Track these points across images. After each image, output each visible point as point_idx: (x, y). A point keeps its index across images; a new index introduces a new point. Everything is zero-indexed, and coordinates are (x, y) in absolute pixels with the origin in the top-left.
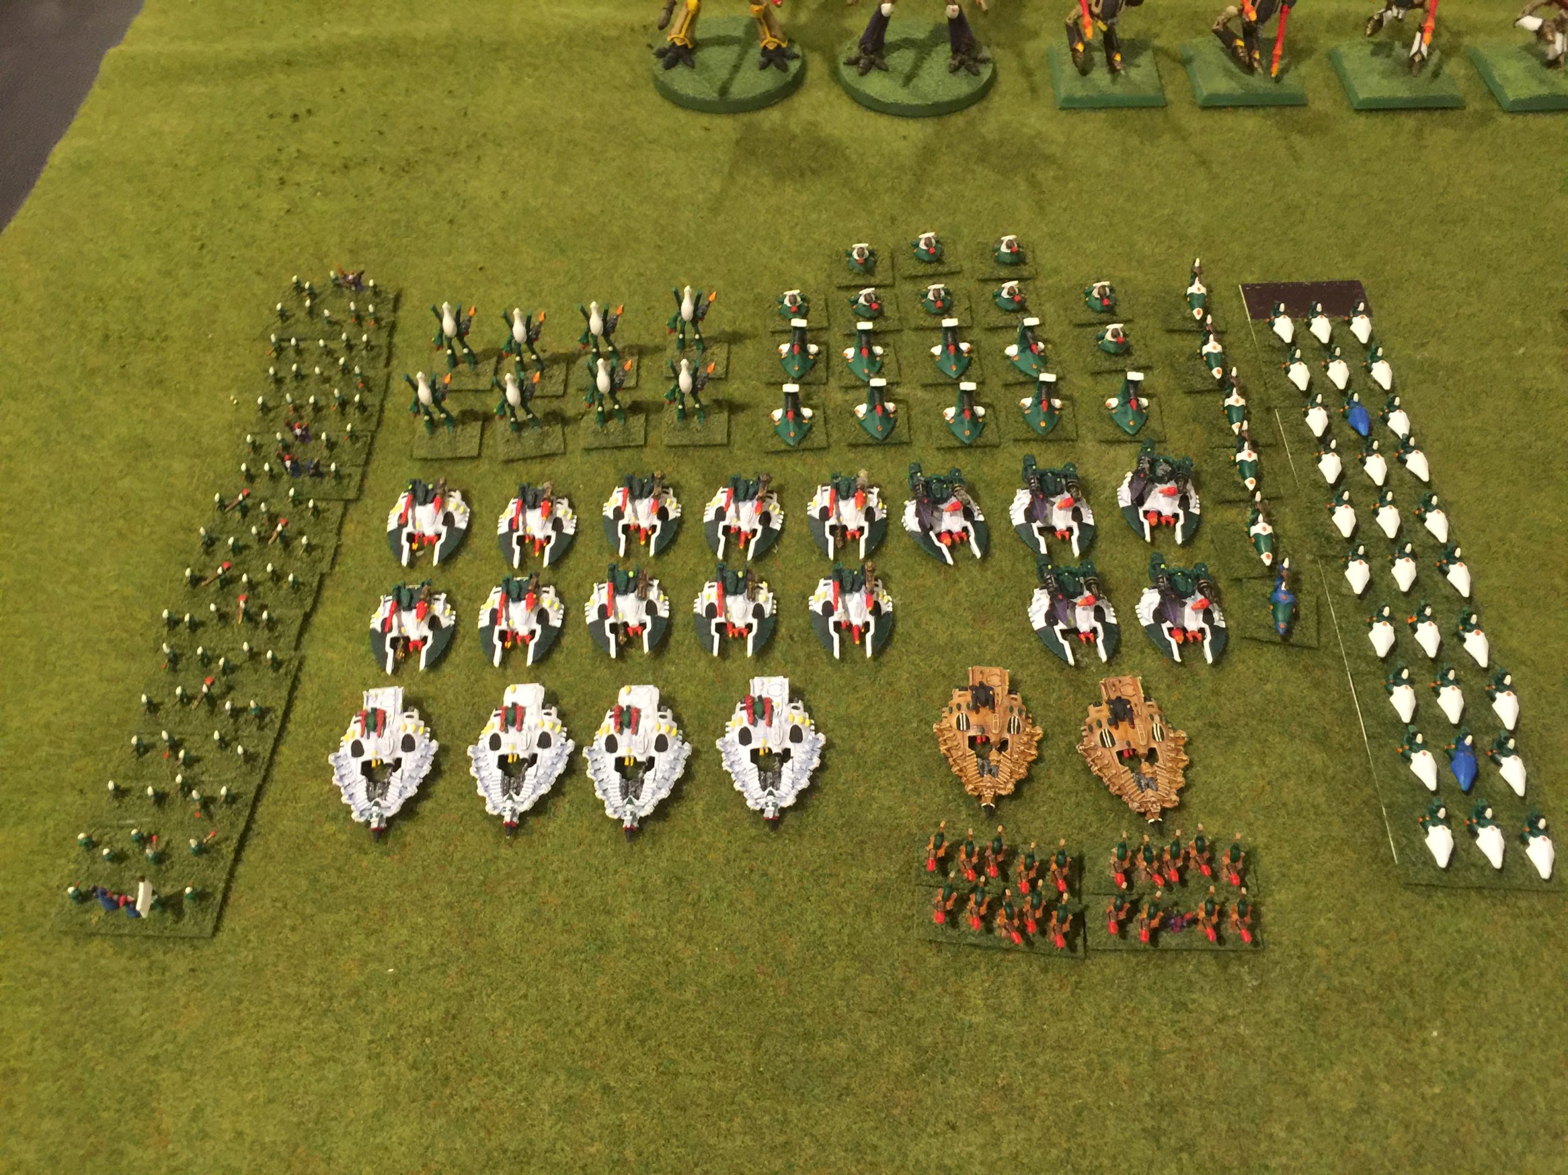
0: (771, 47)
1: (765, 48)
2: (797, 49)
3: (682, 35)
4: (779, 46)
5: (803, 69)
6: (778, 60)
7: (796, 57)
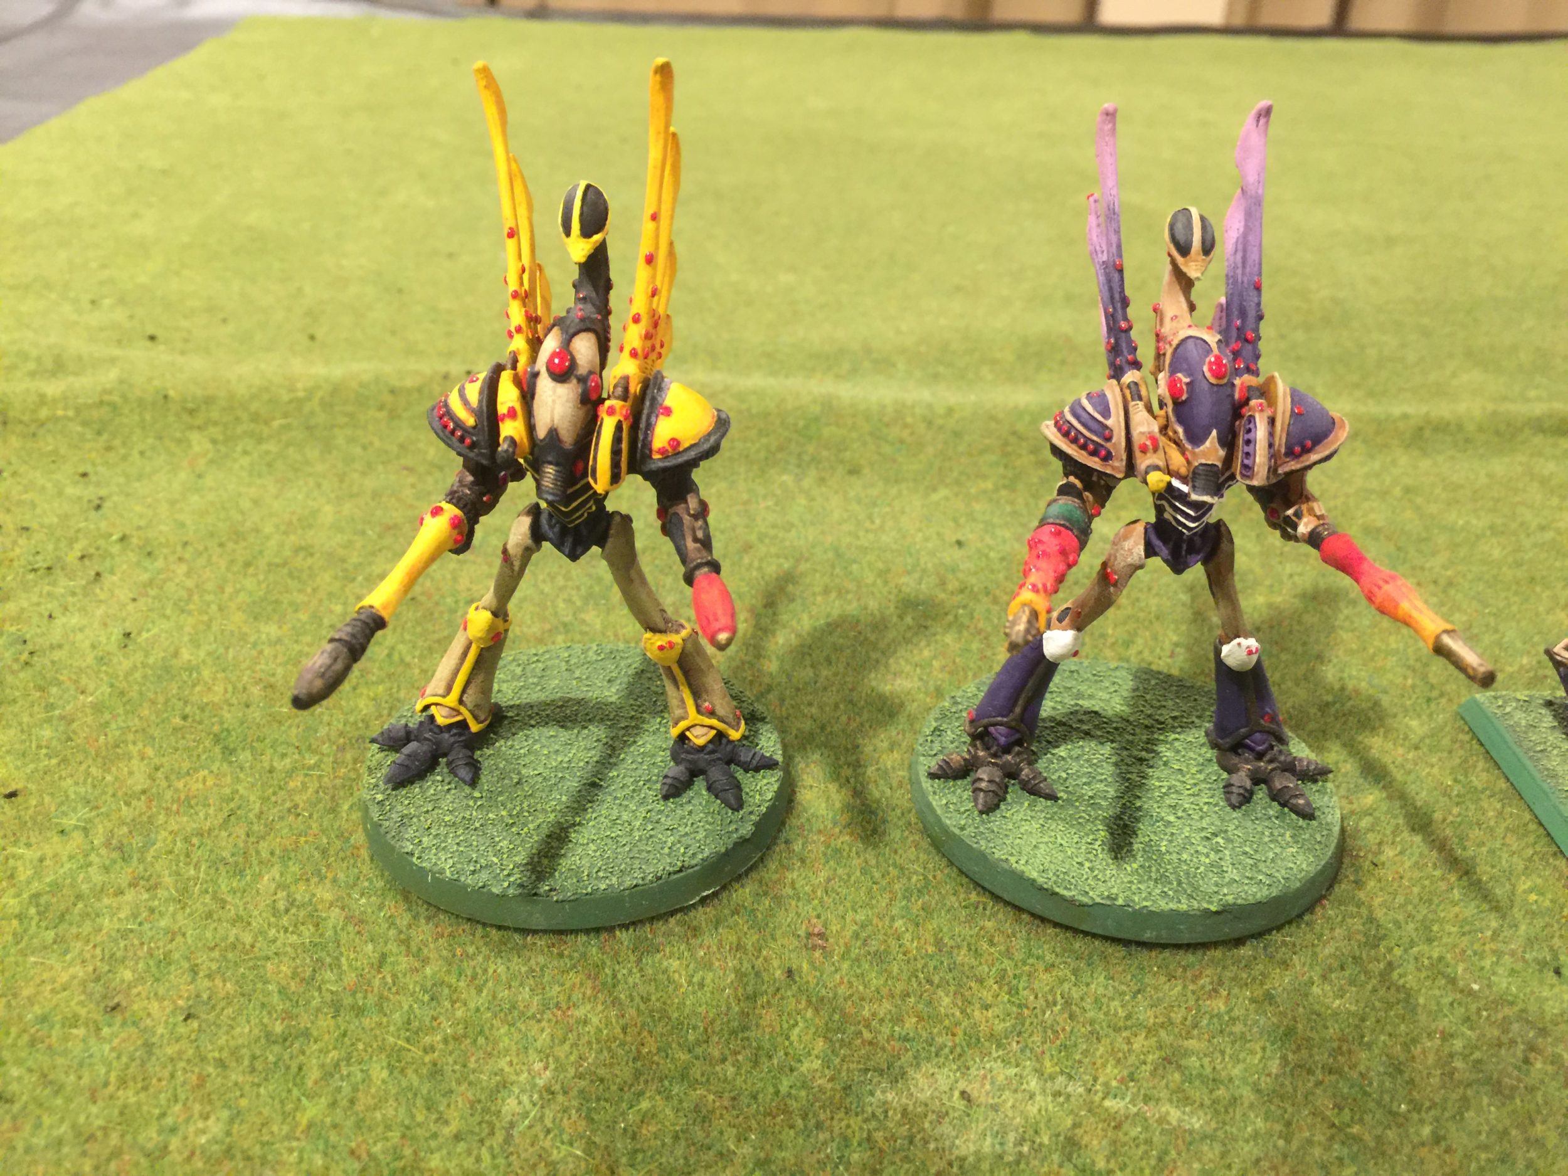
0: (700, 738)
1: (682, 738)
2: (769, 743)
3: (452, 699)
4: (720, 735)
5: (786, 799)
6: (715, 773)
7: (769, 765)
